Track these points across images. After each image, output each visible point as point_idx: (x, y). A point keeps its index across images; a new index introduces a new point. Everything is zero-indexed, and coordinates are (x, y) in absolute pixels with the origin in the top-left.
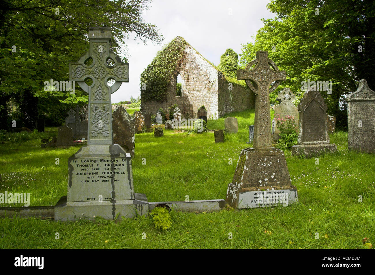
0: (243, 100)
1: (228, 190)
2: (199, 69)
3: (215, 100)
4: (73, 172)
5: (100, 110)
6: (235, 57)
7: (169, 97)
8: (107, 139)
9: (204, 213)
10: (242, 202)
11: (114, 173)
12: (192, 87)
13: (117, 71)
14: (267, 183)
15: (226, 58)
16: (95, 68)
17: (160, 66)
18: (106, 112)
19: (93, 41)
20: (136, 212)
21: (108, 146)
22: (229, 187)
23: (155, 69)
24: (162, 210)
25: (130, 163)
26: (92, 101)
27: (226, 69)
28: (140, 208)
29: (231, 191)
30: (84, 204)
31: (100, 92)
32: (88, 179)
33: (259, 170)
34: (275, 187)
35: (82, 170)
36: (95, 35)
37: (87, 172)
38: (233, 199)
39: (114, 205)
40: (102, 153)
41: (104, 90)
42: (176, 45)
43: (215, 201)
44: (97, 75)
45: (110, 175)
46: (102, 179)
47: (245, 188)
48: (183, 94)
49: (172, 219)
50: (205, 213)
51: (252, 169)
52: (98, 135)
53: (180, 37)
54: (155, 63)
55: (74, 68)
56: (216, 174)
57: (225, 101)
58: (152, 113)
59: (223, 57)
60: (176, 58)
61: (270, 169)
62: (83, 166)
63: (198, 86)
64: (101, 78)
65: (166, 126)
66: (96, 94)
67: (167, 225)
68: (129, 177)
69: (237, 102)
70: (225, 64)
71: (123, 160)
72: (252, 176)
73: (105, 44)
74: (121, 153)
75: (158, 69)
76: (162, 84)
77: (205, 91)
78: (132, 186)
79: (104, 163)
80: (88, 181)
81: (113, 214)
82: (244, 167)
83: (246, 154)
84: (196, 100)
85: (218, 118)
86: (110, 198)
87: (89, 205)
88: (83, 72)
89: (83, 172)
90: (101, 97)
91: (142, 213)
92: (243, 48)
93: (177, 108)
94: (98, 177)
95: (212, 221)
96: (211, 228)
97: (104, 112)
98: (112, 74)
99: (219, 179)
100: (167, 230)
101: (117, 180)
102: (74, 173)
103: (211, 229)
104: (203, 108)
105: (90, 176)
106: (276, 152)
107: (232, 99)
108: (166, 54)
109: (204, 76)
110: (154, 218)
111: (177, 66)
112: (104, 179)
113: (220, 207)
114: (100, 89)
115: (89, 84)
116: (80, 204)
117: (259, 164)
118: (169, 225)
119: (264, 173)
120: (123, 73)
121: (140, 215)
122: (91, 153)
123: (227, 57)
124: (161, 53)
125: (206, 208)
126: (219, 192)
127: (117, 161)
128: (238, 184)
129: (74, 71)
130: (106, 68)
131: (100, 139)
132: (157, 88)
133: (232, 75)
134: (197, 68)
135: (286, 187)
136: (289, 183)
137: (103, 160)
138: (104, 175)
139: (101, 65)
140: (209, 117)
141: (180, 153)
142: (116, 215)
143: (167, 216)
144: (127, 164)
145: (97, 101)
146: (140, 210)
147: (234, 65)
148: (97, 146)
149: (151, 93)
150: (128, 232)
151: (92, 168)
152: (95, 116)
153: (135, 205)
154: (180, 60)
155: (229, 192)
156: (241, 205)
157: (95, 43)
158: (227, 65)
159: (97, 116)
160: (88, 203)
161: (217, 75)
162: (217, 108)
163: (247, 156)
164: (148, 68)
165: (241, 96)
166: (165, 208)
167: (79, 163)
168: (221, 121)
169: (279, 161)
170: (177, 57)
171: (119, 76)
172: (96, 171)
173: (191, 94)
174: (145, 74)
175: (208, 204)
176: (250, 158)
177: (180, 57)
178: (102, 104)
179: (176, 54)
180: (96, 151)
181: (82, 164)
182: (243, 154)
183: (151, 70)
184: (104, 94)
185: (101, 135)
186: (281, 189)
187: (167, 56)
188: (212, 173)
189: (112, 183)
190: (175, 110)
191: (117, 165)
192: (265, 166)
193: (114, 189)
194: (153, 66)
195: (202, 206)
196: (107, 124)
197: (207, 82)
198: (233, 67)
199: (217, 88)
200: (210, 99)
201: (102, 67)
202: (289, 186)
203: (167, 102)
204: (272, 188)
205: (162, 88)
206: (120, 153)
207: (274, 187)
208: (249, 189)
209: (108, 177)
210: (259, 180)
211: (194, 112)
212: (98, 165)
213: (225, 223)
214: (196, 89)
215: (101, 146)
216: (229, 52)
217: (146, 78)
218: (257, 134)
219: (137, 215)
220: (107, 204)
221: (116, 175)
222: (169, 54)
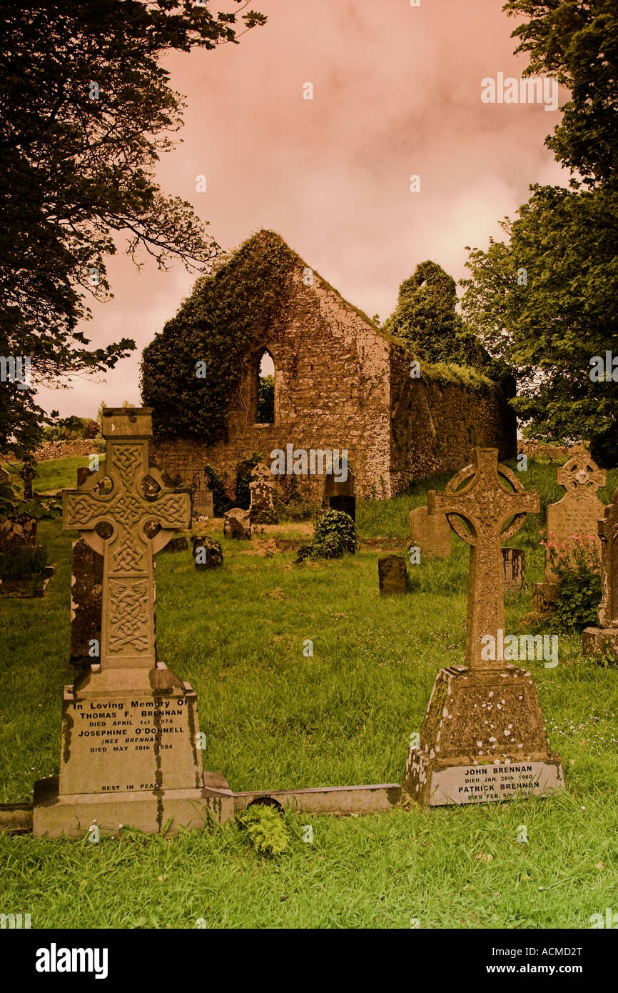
0: (470, 433)
1: (408, 762)
2: (330, 336)
3: (380, 438)
4: (72, 730)
5: (129, 592)
6: (447, 291)
7: (234, 426)
8: (144, 655)
9: (352, 814)
10: (438, 792)
11: (160, 731)
12: (307, 395)
13: (165, 504)
14: (494, 747)
15: (417, 293)
16: (119, 502)
17: (205, 326)
18: (143, 596)
19: (114, 441)
20: (208, 813)
21: (147, 671)
22: (410, 755)
23: (189, 335)
24: (268, 811)
25: (195, 709)
26: (111, 572)
27: (418, 329)
28: (217, 806)
29: (414, 765)
30: (97, 798)
31: (128, 554)
32: (105, 745)
33: (476, 719)
34: (513, 755)
35: (91, 724)
36: (118, 428)
37: (101, 729)
38: (418, 782)
39: (160, 802)
40: (135, 688)
41: (139, 550)
42: (256, 258)
43: (378, 789)
44: (122, 516)
45: (152, 735)
46: (134, 744)
47: (444, 760)
48: (277, 419)
49: (289, 831)
50: (356, 816)
51: (460, 717)
52: (125, 648)
53: (268, 235)
54: (187, 316)
55: (73, 502)
56: (381, 713)
57: (414, 438)
58: (178, 476)
59: (408, 288)
60: (257, 301)
61: (501, 715)
62: (95, 716)
63: (328, 391)
64: (130, 524)
65: (228, 528)
66: (120, 557)
67: (280, 843)
68: (192, 739)
69: (451, 440)
70: (415, 311)
71: (180, 703)
72: (461, 733)
73: (139, 447)
74: (176, 686)
75: (198, 337)
77: (350, 409)
78: (199, 760)
79: (140, 709)
80: (105, 750)
81: (159, 820)
82: (442, 710)
83: (447, 683)
85: (389, 495)
86: (151, 786)
87: (107, 801)
88: (92, 511)
89: (95, 729)
90: (132, 563)
91: (220, 818)
93: (261, 466)
94: (127, 740)
95: (371, 835)
96: (369, 849)
97: (137, 596)
98: (154, 514)
99: (388, 726)
100: (281, 853)
101: (166, 747)
102: (75, 731)
103: (369, 852)
105: (110, 737)
106: (515, 676)
107: (435, 431)
108: (224, 287)
109: (347, 360)
110: (251, 830)
111: (260, 326)
112: (139, 744)
113: (391, 803)
114: (129, 547)
115: (105, 537)
116: (87, 799)
117: (475, 706)
118: (284, 845)
119: (488, 726)
120: (178, 511)
121: (217, 820)
122: (111, 689)
123: (419, 288)
124: (209, 283)
125: (357, 805)
126: (389, 764)
127: (167, 705)
128: (430, 750)
129: (73, 509)
130: (141, 500)
131: (129, 655)
132: (197, 399)
134: (324, 331)
135: (537, 755)
136: (542, 746)
137: (137, 702)
138: (139, 736)
139: (132, 495)
140: (361, 492)
141: (281, 637)
142: (164, 822)
143: (280, 823)
144: (189, 712)
145: (122, 573)
146: (217, 810)
147: (442, 316)
148: (123, 671)
149: (177, 413)
150: (201, 858)
151: (113, 720)
152: (118, 607)
153: (206, 800)
154: (269, 308)
155: (410, 766)
156: (437, 798)
157: (118, 447)
158: (421, 315)
159: (122, 605)
160: (105, 797)
161: (387, 356)
162: (388, 464)
163: (449, 688)
164: (168, 330)
165: (464, 419)
166: (273, 805)
167: (86, 709)
169: (521, 698)
170: (261, 297)
171: (170, 519)
172: (121, 727)
173: (305, 416)
174: (157, 350)
175: (362, 796)
176: (457, 693)
177: (269, 297)
178: (132, 580)
179: (257, 289)
180: (122, 682)
181: (92, 712)
182: (441, 680)
183: (177, 341)
184: (138, 557)
185: (129, 645)
186: (526, 760)
187: (227, 293)
188: (372, 711)
189: (157, 752)
190: (253, 472)
191: (168, 713)
192: (489, 708)
193: (159, 766)
194: (184, 324)
195: (349, 800)
196: (143, 623)
198: (440, 322)
199: (387, 400)
200: (366, 434)
201: (133, 498)
202: (543, 755)
203: (227, 442)
204: (505, 759)
205: (211, 396)
206: (173, 687)
207: (510, 757)
208: (454, 760)
209: (147, 740)
210: (475, 740)
212: (126, 714)
213: (398, 838)
214: (322, 401)
215: (130, 672)
216: (429, 272)
217: (161, 363)
218: (474, 635)
219: (209, 823)
220: (145, 799)
221: (164, 734)
222: (233, 288)
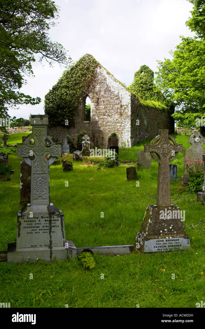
0: (158, 125)
1: (136, 238)
2: (110, 91)
3: (127, 126)
5: (40, 179)
6: (151, 75)
7: (76, 122)
8: (46, 200)
9: (117, 255)
10: (147, 248)
11: (51, 227)
12: (102, 111)
13: (53, 149)
14: (166, 233)
15: (140, 76)
16: (37, 147)
17: (67, 87)
18: (45, 180)
19: (35, 126)
20: (67, 255)
21: (46, 206)
22: (137, 235)
23: (61, 90)
24: (88, 254)
25: (63, 219)
26: (34, 172)
27: (140, 89)
28: (71, 252)
29: (139, 239)
30: (29, 249)
31: (40, 166)
32: (32, 231)
33: (160, 223)
34: (173, 235)
35: (27, 224)
36: (36, 122)
37: (31, 226)
38: (140, 244)
39: (51, 251)
40: (42, 212)
41: (43, 164)
42: (84, 64)
43: (126, 247)
44: (38, 153)
45: (48, 228)
46: (42, 231)
47: (149, 237)
48: (92, 120)
49: (95, 261)
50: (119, 256)
51: (154, 222)
52: (39, 198)
53: (89, 55)
54: (61, 84)
55: (21, 148)
56: (127, 221)
58: (57, 139)
59: (137, 74)
60: (85, 79)
61: (169, 222)
62: (29, 221)
63: (109, 110)
64: (41, 155)
65: (74, 157)
66: (37, 167)
67: (92, 265)
68: (62, 230)
69: (152, 127)
70: (139, 82)
71: (58, 217)
72: (155, 227)
73: (44, 128)
75: (64, 91)
76: (69, 108)
77: (117, 116)
78: (65, 236)
79: (44, 219)
80: (32, 233)
81: (51, 257)
82: (148, 220)
83: (150, 210)
84: (106, 126)
85: (130, 146)
86: (48, 245)
87: (33, 250)
88: (27, 151)
89: (28, 226)
90: (41, 169)
92: (159, 65)
93: (86, 136)
94: (40, 230)
95: (124, 262)
97: (43, 180)
98: (49, 152)
99: (130, 225)
100: (93, 268)
101: (53, 232)
102: (22, 226)
103: (123, 268)
104: (114, 135)
105: (34, 229)
106: (174, 208)
107: (146, 124)
108: (73, 74)
109: (116, 99)
110: (82, 260)
111: (86, 87)
112: (44, 231)
113: (130, 251)
114: (40, 163)
115: (32, 160)
116: (26, 250)
119: (164, 225)
120: (57, 151)
121: (71, 257)
122: (34, 212)
123: (141, 74)
124: (68, 72)
125: (119, 252)
126: (130, 238)
127: (54, 218)
128: (144, 233)
129: (21, 150)
130: (45, 147)
131: (40, 200)
132: (64, 112)
133: (146, 96)
134: (108, 89)
135: (181, 235)
136: (183, 232)
137: (43, 217)
138: (44, 228)
140: (121, 145)
141: (93, 195)
142: (52, 258)
143: (92, 258)
144: (61, 220)
145: (38, 172)
146: (71, 254)
147: (149, 84)
148: (38, 206)
149: (57, 117)
150: (65, 270)
151: (35, 223)
152: (36, 184)
153: (67, 250)
154: (89, 81)
155: (137, 239)
156: (146, 250)
157: (36, 128)
158: (142, 83)
159: (38, 183)
160: (32, 249)
161: (130, 98)
162: (130, 135)
163: (151, 212)
164: (54, 89)
165: (156, 120)
166: (90, 252)
167: (26, 219)
168: (134, 151)
170: (86, 77)
171: (55, 153)
172: (38, 225)
173: (101, 119)
174: (50, 96)
175: (121, 249)
176: (153, 214)
177: (89, 77)
178: (41, 174)
179: (85, 74)
180: (38, 210)
181: (28, 220)
182: (148, 209)
183: (57, 92)
184: (43, 167)
185: (41, 197)
186: (177, 237)
187: (74, 76)
188: (124, 220)
189: (50, 234)
190: (83, 138)
191: (54, 220)
193: (51, 238)
194: (59, 87)
195: (116, 250)
196: (45, 189)
197: (119, 106)
198: (148, 86)
199: (130, 113)
200: (122, 125)
201: (42, 146)
202: (183, 235)
204: (170, 237)
205: (69, 112)
206: (56, 211)
207: (171, 236)
208: (152, 237)
209: (46, 230)
210: (160, 230)
211: (104, 139)
212: (39, 221)
213: (133, 263)
214: (107, 113)
215: (41, 206)
216: (144, 69)
217: (51, 100)
218: (160, 194)
219: (68, 258)
220: (46, 250)
221: (52, 228)
222: (76, 74)
